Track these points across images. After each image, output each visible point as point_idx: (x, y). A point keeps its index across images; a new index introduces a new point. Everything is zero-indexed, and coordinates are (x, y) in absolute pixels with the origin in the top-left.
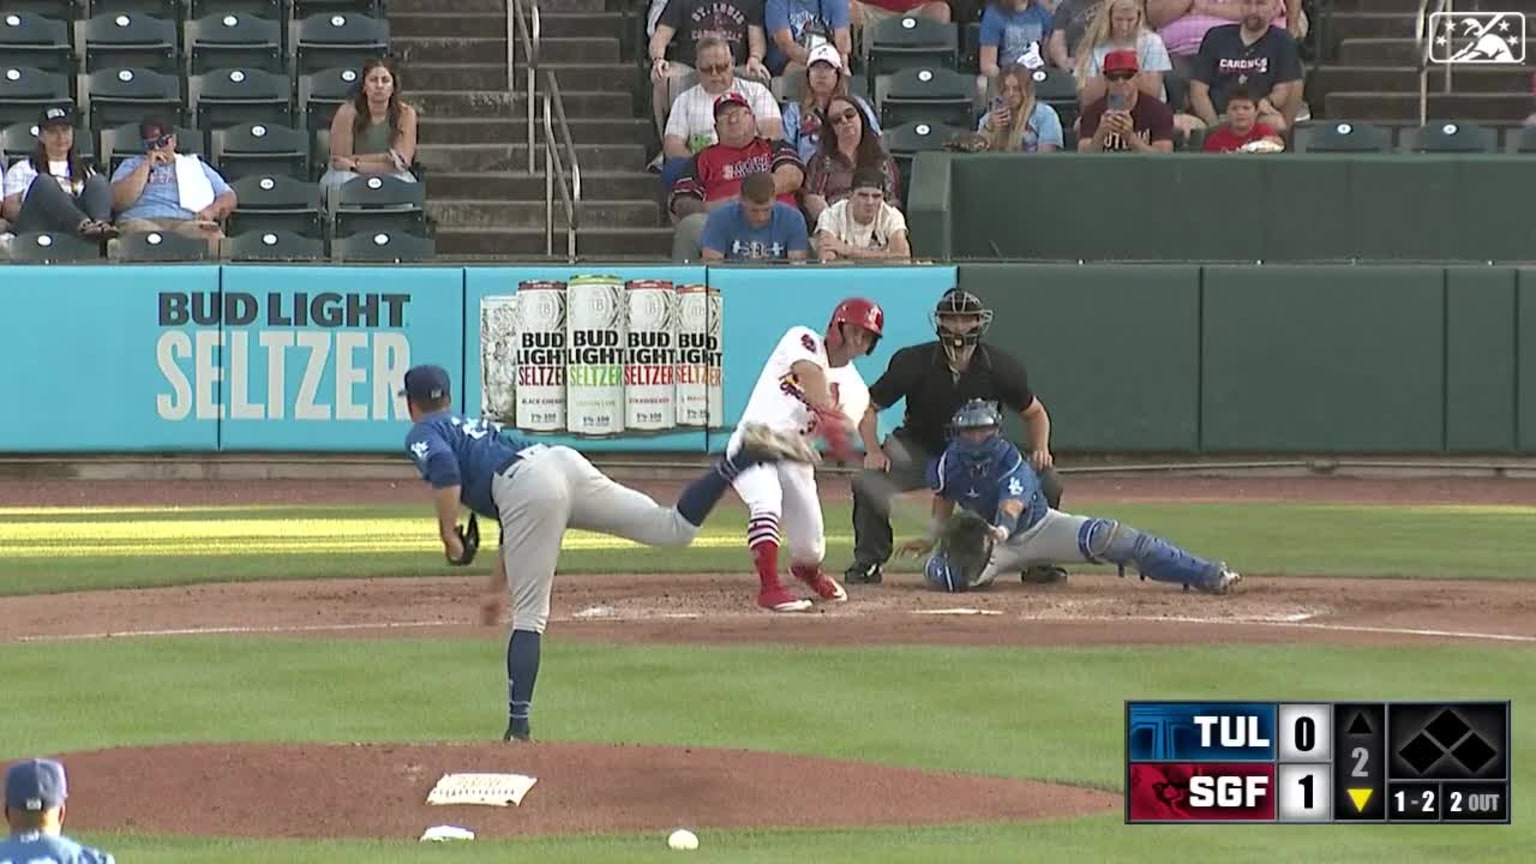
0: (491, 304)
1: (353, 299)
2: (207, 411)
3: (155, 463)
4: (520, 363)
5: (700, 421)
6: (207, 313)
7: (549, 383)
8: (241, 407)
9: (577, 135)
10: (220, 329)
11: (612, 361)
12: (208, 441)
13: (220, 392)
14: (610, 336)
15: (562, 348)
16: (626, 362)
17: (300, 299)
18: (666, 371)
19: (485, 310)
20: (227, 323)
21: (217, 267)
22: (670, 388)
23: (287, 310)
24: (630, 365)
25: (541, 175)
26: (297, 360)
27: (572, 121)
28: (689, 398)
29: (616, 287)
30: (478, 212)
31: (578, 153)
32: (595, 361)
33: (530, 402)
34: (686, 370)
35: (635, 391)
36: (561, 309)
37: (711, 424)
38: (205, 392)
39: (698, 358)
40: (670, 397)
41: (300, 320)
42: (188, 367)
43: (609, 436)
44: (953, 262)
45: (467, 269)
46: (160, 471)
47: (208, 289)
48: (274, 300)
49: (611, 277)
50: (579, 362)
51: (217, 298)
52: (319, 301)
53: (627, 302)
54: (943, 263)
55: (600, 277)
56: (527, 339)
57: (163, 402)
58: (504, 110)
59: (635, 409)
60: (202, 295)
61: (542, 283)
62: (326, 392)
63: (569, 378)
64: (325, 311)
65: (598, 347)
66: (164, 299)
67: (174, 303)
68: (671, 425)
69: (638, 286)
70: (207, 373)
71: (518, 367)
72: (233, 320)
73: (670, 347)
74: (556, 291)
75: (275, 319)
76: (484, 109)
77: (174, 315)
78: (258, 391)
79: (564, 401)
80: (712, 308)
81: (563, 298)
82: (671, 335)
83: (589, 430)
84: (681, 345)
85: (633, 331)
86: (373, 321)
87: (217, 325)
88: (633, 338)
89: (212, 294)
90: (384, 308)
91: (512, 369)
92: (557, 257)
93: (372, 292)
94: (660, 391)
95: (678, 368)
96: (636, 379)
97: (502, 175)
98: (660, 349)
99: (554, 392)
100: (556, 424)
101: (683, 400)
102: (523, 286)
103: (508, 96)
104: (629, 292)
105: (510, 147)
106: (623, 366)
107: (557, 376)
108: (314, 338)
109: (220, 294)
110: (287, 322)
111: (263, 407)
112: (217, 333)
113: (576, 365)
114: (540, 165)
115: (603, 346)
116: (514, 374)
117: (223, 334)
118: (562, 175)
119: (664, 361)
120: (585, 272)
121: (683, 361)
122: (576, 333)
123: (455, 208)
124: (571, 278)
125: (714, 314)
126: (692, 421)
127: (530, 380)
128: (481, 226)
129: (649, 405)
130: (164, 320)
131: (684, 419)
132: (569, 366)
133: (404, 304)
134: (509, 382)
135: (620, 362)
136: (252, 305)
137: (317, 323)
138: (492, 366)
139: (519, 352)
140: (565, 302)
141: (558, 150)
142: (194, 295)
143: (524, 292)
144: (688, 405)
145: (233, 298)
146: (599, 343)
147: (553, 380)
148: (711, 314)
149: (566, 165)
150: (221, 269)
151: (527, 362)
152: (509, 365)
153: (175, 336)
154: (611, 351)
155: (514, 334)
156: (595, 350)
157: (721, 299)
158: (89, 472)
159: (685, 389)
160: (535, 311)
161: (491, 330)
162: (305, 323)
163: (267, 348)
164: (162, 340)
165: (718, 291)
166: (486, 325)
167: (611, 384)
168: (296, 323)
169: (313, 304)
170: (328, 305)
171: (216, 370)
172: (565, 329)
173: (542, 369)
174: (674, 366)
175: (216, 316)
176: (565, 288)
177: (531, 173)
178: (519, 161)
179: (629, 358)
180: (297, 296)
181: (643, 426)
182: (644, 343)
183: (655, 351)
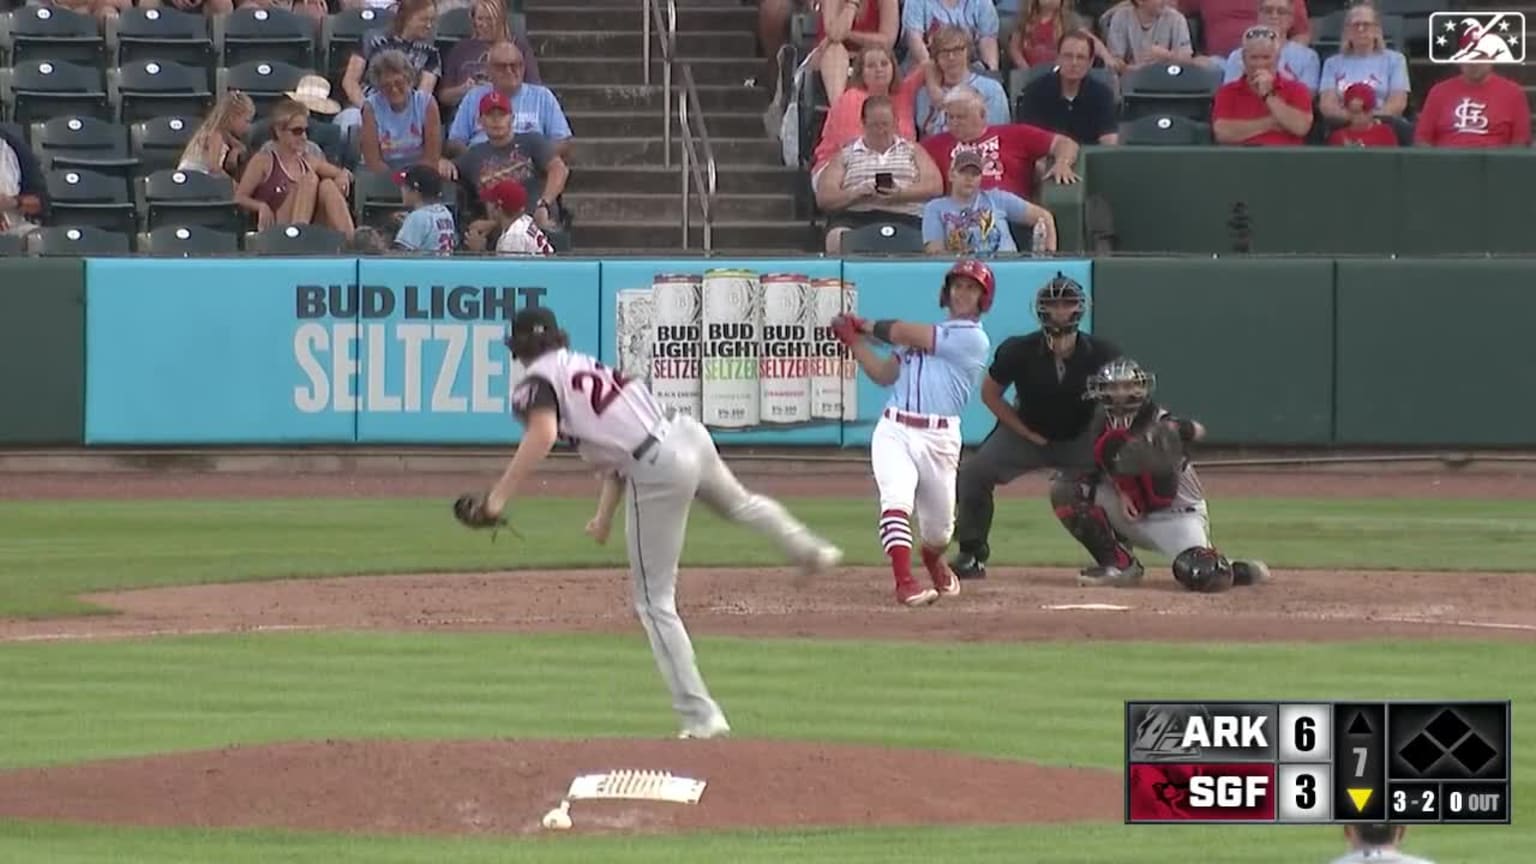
0: (626, 297)
1: (489, 293)
2: (344, 403)
3: (292, 456)
4: (655, 356)
5: (835, 414)
6: (344, 306)
7: (684, 376)
8: (378, 400)
9: (717, 127)
10: (357, 322)
11: (747, 354)
12: (344, 432)
13: (357, 385)
14: (744, 330)
15: (698, 341)
16: (762, 355)
17: (437, 293)
18: (801, 364)
19: (621, 304)
20: (364, 316)
22: (805, 380)
23: (424, 302)
24: (765, 358)
25: (676, 168)
26: (433, 353)
27: (709, 114)
28: (824, 391)
29: (752, 281)
30: (613, 205)
31: (714, 146)
32: (730, 354)
33: (666, 395)
34: (821, 364)
35: (771, 384)
36: (696, 303)
37: (845, 418)
38: (342, 384)
39: (832, 351)
40: (806, 391)
41: (437, 312)
42: (325, 360)
43: (745, 429)
44: (1087, 257)
45: (603, 262)
46: (296, 463)
47: (345, 283)
48: (411, 293)
49: (747, 271)
50: (714, 354)
51: (354, 291)
52: (457, 293)
53: (762, 295)
54: (1077, 257)
55: (735, 270)
56: (663, 332)
57: (301, 395)
58: (641, 103)
59: (769, 403)
60: (339, 288)
61: (678, 276)
62: (462, 384)
63: (705, 371)
64: (462, 304)
65: (734, 339)
66: (301, 292)
67: (311, 296)
68: (805, 417)
69: (773, 280)
70: (344, 366)
71: (654, 360)
72: (370, 312)
73: (805, 340)
74: (692, 285)
75: (411, 312)
76: (619, 102)
77: (311, 308)
78: (394, 384)
79: (700, 394)
80: (847, 301)
81: (699, 291)
82: (806, 329)
83: (724, 422)
84: (816, 339)
85: (768, 324)
87: (354, 319)
88: (768, 332)
89: (349, 288)
91: (648, 361)
92: (691, 251)
93: (509, 284)
94: (795, 384)
95: (813, 361)
96: (771, 373)
97: (638, 168)
98: (795, 342)
99: (690, 385)
101: (818, 393)
102: (660, 279)
103: (645, 90)
104: (764, 285)
105: (648, 140)
106: (758, 359)
107: (693, 369)
108: (451, 330)
109: (357, 287)
110: (424, 315)
111: (399, 399)
112: (353, 326)
113: (711, 358)
114: (676, 157)
115: (738, 339)
116: (650, 367)
117: (360, 326)
118: (698, 168)
119: (799, 354)
120: (721, 265)
121: (818, 354)
122: (711, 327)
123: (592, 200)
124: (707, 272)
126: (827, 415)
127: (666, 373)
128: (617, 219)
129: (784, 398)
130: (302, 312)
131: (818, 412)
132: (704, 360)
134: (645, 375)
135: (755, 354)
136: (388, 297)
137: (454, 315)
138: (628, 358)
139: (654, 346)
140: (701, 297)
141: (694, 144)
142: (331, 288)
143: (659, 285)
144: (823, 398)
145: (369, 292)
146: (735, 336)
147: (689, 373)
149: (702, 159)
150: (358, 262)
151: (663, 355)
152: (644, 357)
153: (310, 333)
154: (747, 344)
155: (650, 327)
156: (730, 344)
157: (856, 293)
158: (227, 464)
159: (820, 383)
160: (670, 304)
161: (627, 322)
162: (442, 315)
163: (403, 342)
164: (300, 333)
165: (853, 284)
166: (622, 318)
167: (746, 377)
168: (433, 316)
169: (449, 299)
170: (465, 298)
171: (353, 363)
172: (701, 322)
173: (677, 362)
174: (808, 359)
175: (354, 309)
176: (701, 282)
177: (667, 167)
178: (655, 154)
179: (764, 351)
180: (433, 289)
181: (777, 418)
182: (779, 336)
183: (790, 345)
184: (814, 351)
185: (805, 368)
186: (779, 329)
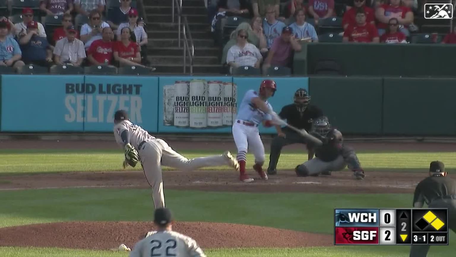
0: (166, 88)
1: (125, 86)
2: (80, 119)
3: (65, 135)
4: (175, 106)
5: (230, 124)
6: (80, 90)
7: (184, 112)
8: (90, 118)
9: (194, 36)
10: (84, 95)
11: (203, 106)
12: (79, 128)
13: (84, 114)
14: (203, 98)
15: (188, 101)
16: (208, 106)
17: (108, 86)
18: (220, 108)
19: (165, 90)
20: (86, 93)
21: (84, 76)
22: (221, 113)
23: (105, 89)
25: (182, 48)
27: (192, 32)
28: (227, 117)
29: (205, 83)
31: (193, 41)
32: (198, 105)
33: (178, 118)
34: (226, 108)
35: (211, 115)
36: (188, 89)
38: (80, 114)
39: (229, 105)
40: (221, 117)
41: (108, 92)
42: (74, 106)
43: (202, 128)
44: (307, 76)
45: (159, 77)
46: (66, 138)
47: (80, 82)
48: (101, 86)
49: (203, 80)
50: (193, 106)
53: (208, 87)
54: (304, 76)
55: (200, 80)
56: (177, 98)
57: (67, 117)
58: (171, 28)
59: (211, 120)
60: (79, 84)
61: (182, 81)
63: (190, 110)
64: (116, 89)
65: (200, 101)
66: (67, 85)
67: (70, 87)
68: (221, 125)
69: (212, 83)
70: (80, 108)
71: (175, 107)
72: (88, 92)
73: (221, 101)
74: (186, 84)
75: (101, 92)
76: (165, 28)
77: (70, 90)
78: (95, 113)
79: (189, 118)
80: (234, 89)
81: (189, 86)
82: (221, 98)
83: (196, 126)
84: (224, 101)
85: (210, 96)
86: (130, 93)
88: (209, 99)
89: (82, 85)
90: (134, 89)
91: (173, 107)
92: (187, 74)
93: (131, 83)
94: (217, 115)
96: (211, 111)
97: (170, 48)
99: (185, 115)
100: (186, 125)
101: (225, 117)
102: (177, 82)
103: (173, 24)
104: (209, 84)
105: (173, 40)
106: (207, 107)
107: (187, 110)
108: (113, 97)
109: (84, 84)
110: (104, 93)
111: (97, 118)
114: (182, 45)
116: (174, 109)
118: (188, 49)
119: (219, 106)
120: (195, 78)
121: (225, 105)
122: (192, 97)
123: (156, 58)
124: (191, 80)
125: (235, 91)
126: (228, 124)
127: (178, 111)
128: (164, 64)
129: (215, 119)
131: (225, 123)
132: (190, 107)
133: (141, 88)
134: (172, 112)
135: (206, 105)
136: (94, 87)
137: (114, 93)
138: (167, 106)
139: (175, 103)
141: (188, 41)
142: (76, 84)
143: (177, 84)
144: (226, 119)
145: (88, 85)
148: (234, 91)
149: (190, 46)
150: (85, 77)
151: (177, 105)
153: (70, 98)
154: (203, 102)
155: (174, 97)
156: (198, 102)
157: (237, 87)
158: (44, 138)
159: (225, 114)
160: (180, 90)
161: (167, 95)
162: (110, 93)
163: (98, 101)
164: (67, 98)
165: (236, 84)
166: (165, 94)
167: (203, 112)
169: (113, 87)
170: (117, 87)
171: (83, 107)
172: (189, 95)
173: (182, 108)
174: (222, 107)
175: (83, 91)
176: (189, 83)
177: (179, 48)
178: (176, 44)
179: (208, 104)
181: (212, 125)
182: (213, 100)
183: (217, 103)
185: (221, 110)
186: (213, 98)
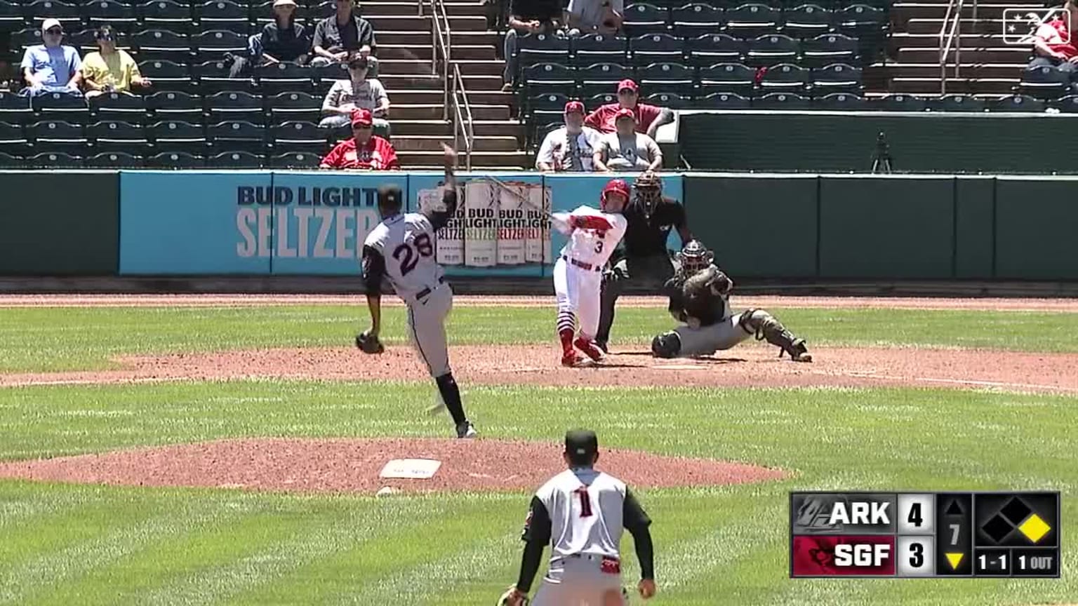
0: (422, 194)
1: (346, 191)
2: (264, 252)
3: (236, 281)
5: (539, 259)
6: (265, 198)
7: (455, 238)
8: (283, 251)
10: (272, 207)
11: (490, 226)
12: (266, 269)
13: (271, 243)
14: (489, 212)
15: (463, 218)
16: (498, 227)
17: (316, 191)
18: (520, 232)
20: (276, 204)
22: (522, 241)
23: (309, 196)
24: (500, 228)
26: (314, 225)
28: (533, 247)
31: (472, 109)
32: (481, 226)
33: (444, 248)
34: (531, 231)
35: (503, 243)
37: (545, 261)
38: (264, 243)
39: (538, 224)
40: (523, 246)
41: (316, 202)
42: (254, 229)
43: (490, 267)
44: (680, 172)
45: (410, 174)
47: (265, 185)
48: (302, 191)
50: (471, 226)
51: (270, 190)
52: (328, 191)
54: (674, 172)
57: (240, 248)
59: (502, 253)
60: (262, 188)
62: (331, 243)
63: (466, 236)
64: (330, 197)
65: (483, 218)
66: (241, 190)
67: (246, 192)
68: (523, 262)
70: (264, 232)
72: (279, 201)
73: (522, 218)
75: (302, 201)
77: (246, 199)
78: (293, 242)
79: (463, 249)
80: (546, 196)
82: (523, 212)
83: (477, 264)
84: (529, 217)
85: (502, 208)
86: (357, 203)
87: (270, 205)
88: (502, 213)
89: (268, 189)
90: (363, 197)
94: (517, 243)
95: (527, 230)
96: (503, 236)
97: (430, 122)
98: (517, 219)
99: (457, 243)
100: (460, 261)
101: (529, 248)
105: (435, 106)
106: (496, 229)
107: (460, 234)
108: (325, 213)
109: (272, 187)
110: (310, 203)
111: (295, 250)
112: (270, 209)
113: (470, 228)
114: (451, 117)
115: (485, 217)
117: (274, 210)
118: (462, 123)
119: (519, 226)
121: (530, 226)
122: (470, 210)
123: (404, 139)
124: (468, 180)
126: (535, 260)
127: (444, 236)
129: (511, 251)
130: (241, 201)
131: (530, 258)
132: (466, 229)
135: (495, 226)
136: (289, 194)
137: (326, 203)
140: (464, 193)
141: (461, 109)
142: (257, 188)
144: (532, 251)
145: (279, 190)
146: (483, 215)
147: (457, 236)
148: (545, 200)
149: (465, 117)
150: (272, 173)
153: (246, 211)
154: (490, 220)
156: (481, 220)
157: (551, 192)
159: (531, 242)
162: (319, 204)
163: (298, 218)
164: (240, 213)
165: (549, 187)
166: (420, 205)
167: (490, 239)
168: (314, 204)
169: (324, 194)
170: (332, 194)
171: (270, 230)
172: (464, 208)
173: (451, 230)
174: (525, 229)
175: (270, 201)
176: (464, 185)
177: (446, 121)
178: (439, 114)
179: (499, 224)
180: (314, 189)
181: (507, 262)
182: (509, 217)
183: (514, 221)
184: (528, 224)
185: (523, 234)
186: (508, 212)
